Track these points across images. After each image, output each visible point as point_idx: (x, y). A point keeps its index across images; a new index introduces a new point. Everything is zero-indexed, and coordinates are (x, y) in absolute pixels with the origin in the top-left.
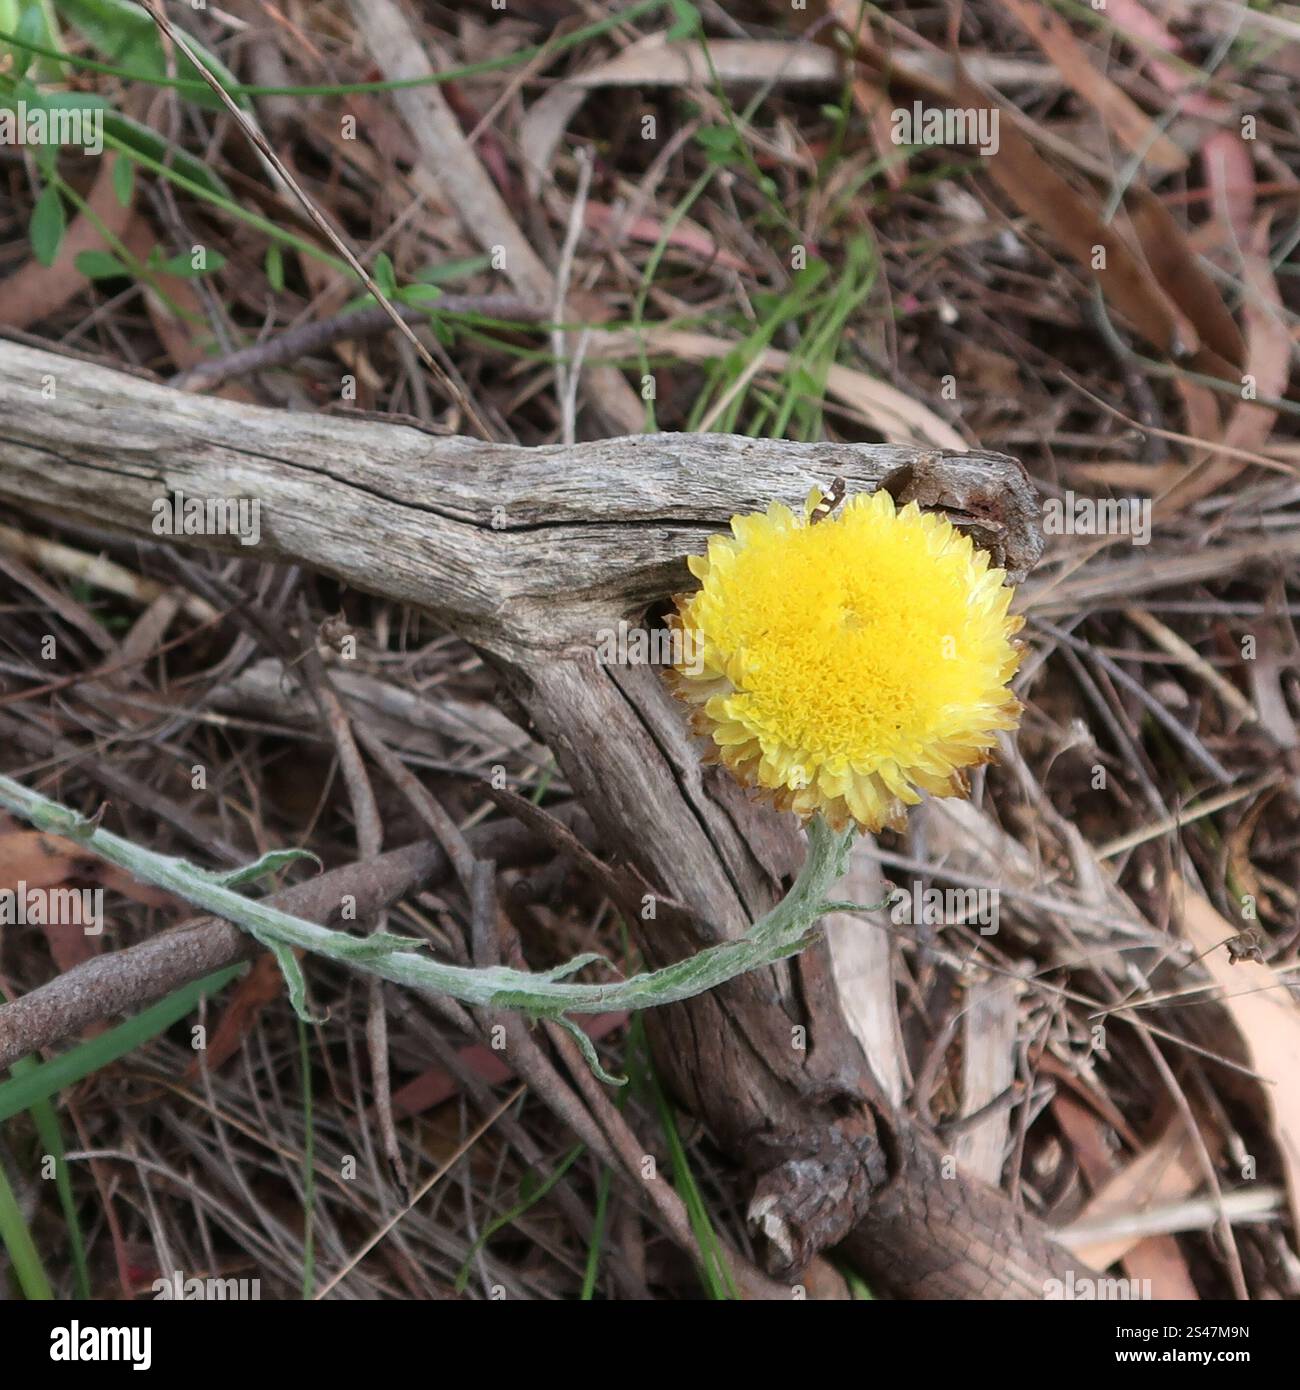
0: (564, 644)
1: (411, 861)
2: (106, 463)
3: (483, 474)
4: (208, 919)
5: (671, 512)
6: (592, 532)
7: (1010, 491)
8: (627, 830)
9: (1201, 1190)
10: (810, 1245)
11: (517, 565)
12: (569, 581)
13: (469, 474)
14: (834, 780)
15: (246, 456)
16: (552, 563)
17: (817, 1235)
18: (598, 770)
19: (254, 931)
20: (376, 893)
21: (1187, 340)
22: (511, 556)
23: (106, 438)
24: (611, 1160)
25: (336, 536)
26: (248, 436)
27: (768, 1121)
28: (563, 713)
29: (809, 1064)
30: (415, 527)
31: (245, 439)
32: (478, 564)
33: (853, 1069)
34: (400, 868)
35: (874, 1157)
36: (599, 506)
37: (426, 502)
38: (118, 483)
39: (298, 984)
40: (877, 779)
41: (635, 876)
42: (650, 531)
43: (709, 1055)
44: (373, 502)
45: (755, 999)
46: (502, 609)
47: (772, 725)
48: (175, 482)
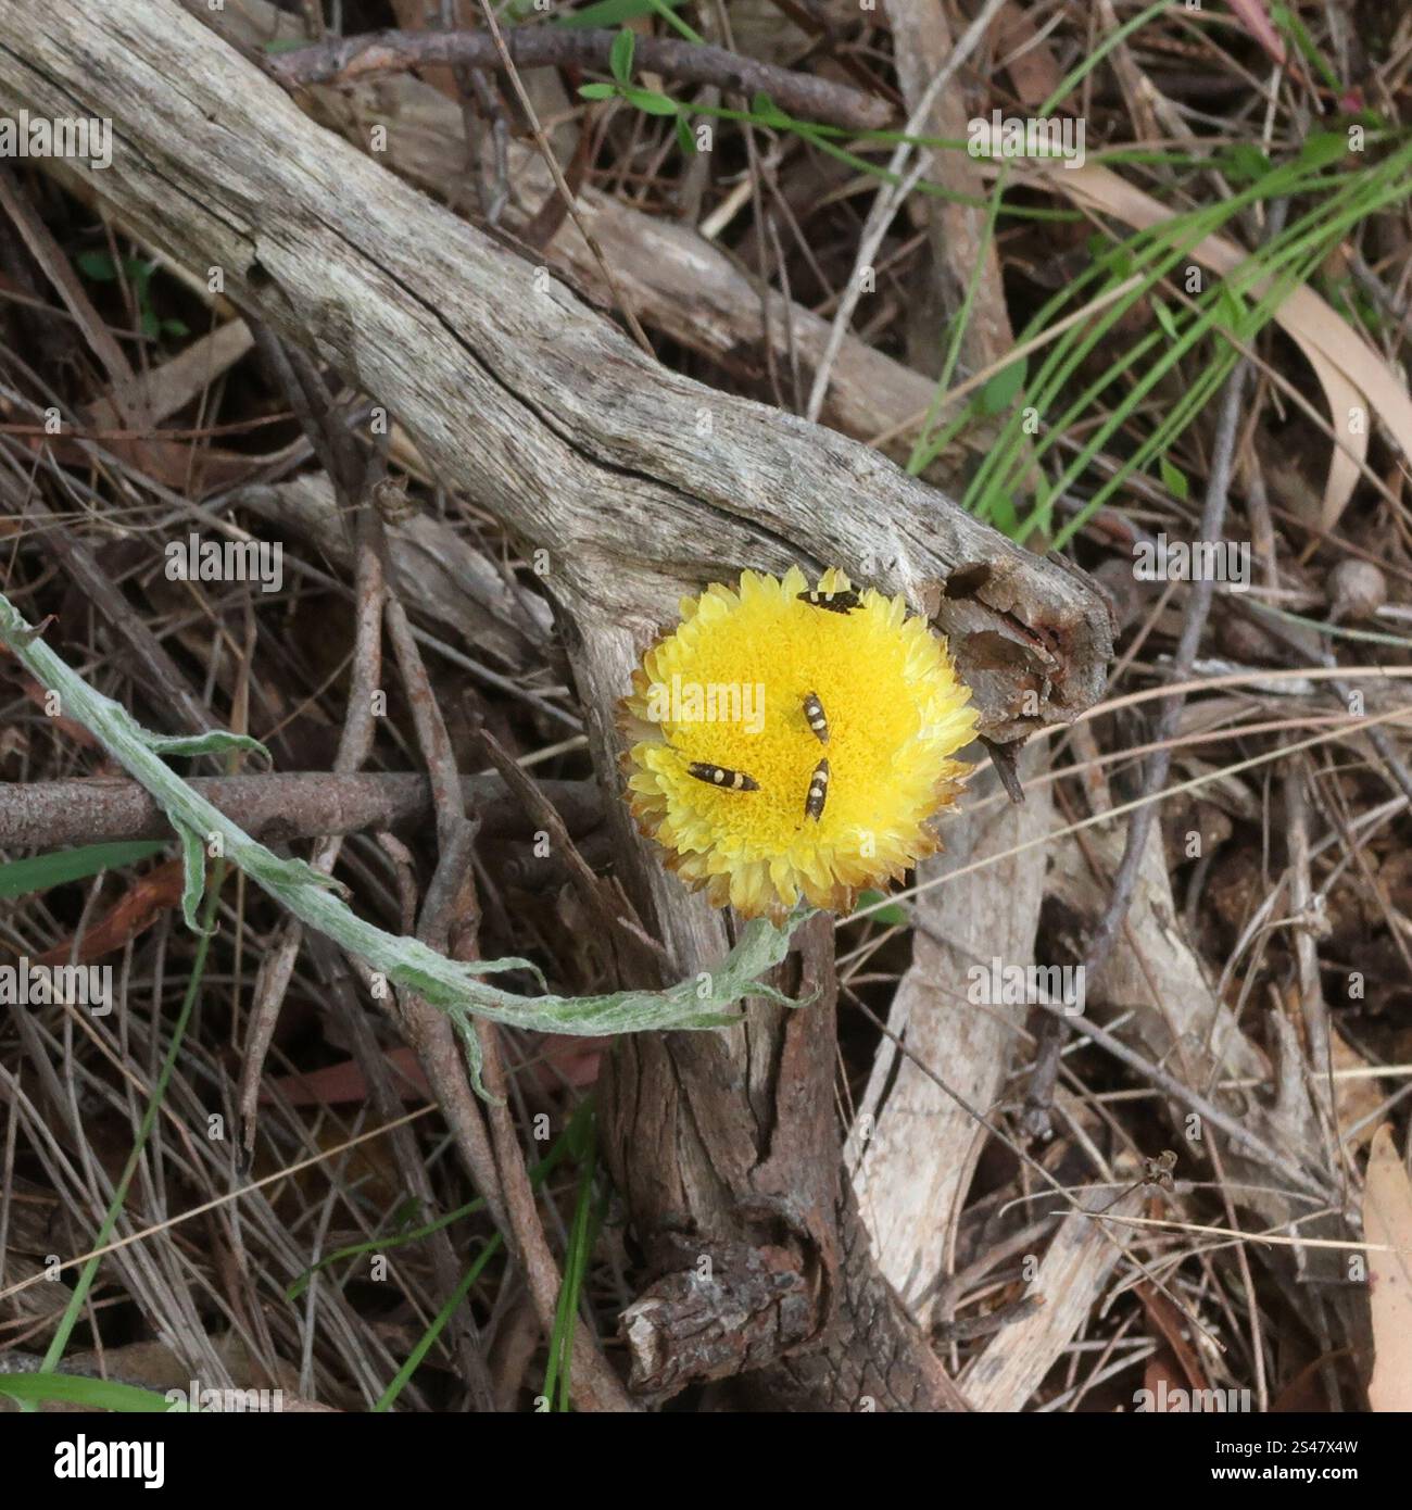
0: (625, 610)
1: (388, 791)
2: (196, 193)
3: (598, 390)
4: (125, 781)
5: (757, 514)
6: (681, 503)
7: (1088, 624)
8: (633, 839)
10: (676, 1365)
11: (595, 508)
12: (642, 546)
13: (584, 383)
15: (356, 254)
16: (630, 520)
17: (689, 1359)
19: (169, 813)
20: (331, 815)
22: (594, 495)
23: (204, 164)
25: (420, 393)
26: (368, 230)
27: (692, 1222)
28: (603, 686)
29: (757, 1173)
30: (506, 420)
31: (363, 234)
32: (555, 491)
33: (808, 1195)
34: (371, 795)
36: (695, 479)
37: (528, 395)
38: (201, 221)
39: (196, 886)
41: (618, 894)
42: (735, 527)
43: (648, 1124)
44: (474, 371)
46: (568, 548)
48: (267, 252)
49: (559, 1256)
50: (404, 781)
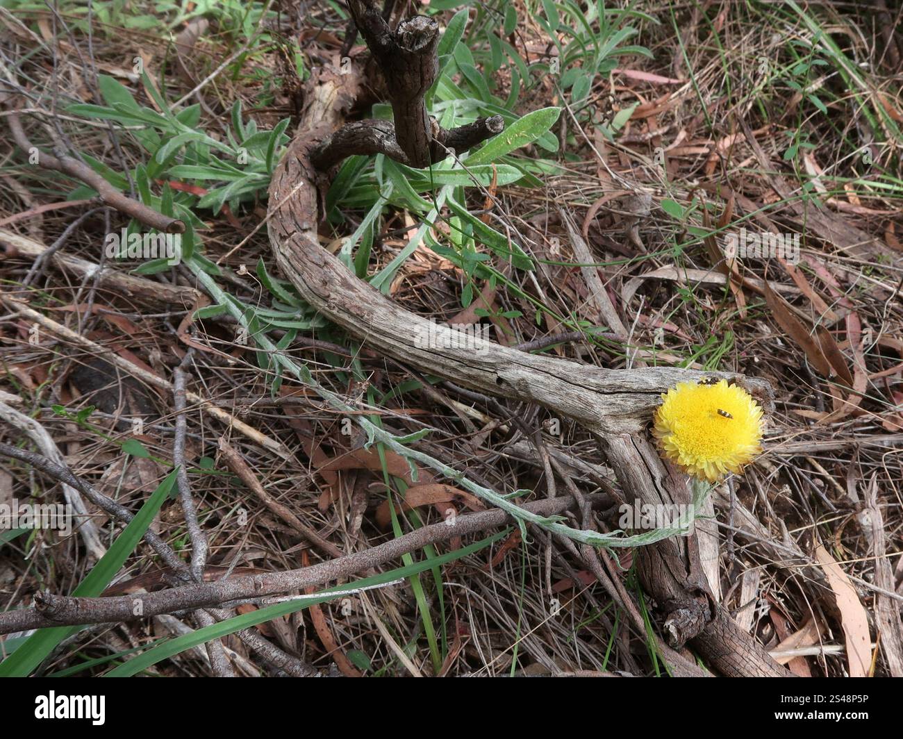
0: (620, 432)
1: (564, 501)
3: (599, 376)
4: (499, 509)
6: (632, 395)
7: (766, 390)
9: (817, 643)
10: (684, 636)
11: (607, 405)
12: (624, 411)
13: (594, 376)
14: (701, 464)
15: (524, 367)
16: (619, 405)
17: (686, 634)
18: (627, 475)
19: (512, 514)
21: (833, 374)
22: (606, 402)
24: (621, 604)
25: (550, 393)
27: (673, 596)
29: (688, 578)
30: (576, 391)
31: (524, 362)
32: (595, 404)
34: (560, 502)
35: (707, 611)
36: (635, 387)
37: (580, 383)
38: (482, 373)
39: (525, 531)
40: (714, 464)
42: (651, 396)
43: (656, 573)
44: (563, 383)
45: (673, 555)
46: (602, 419)
47: (683, 445)
48: (500, 374)
49: (641, 613)
50: (568, 498)
